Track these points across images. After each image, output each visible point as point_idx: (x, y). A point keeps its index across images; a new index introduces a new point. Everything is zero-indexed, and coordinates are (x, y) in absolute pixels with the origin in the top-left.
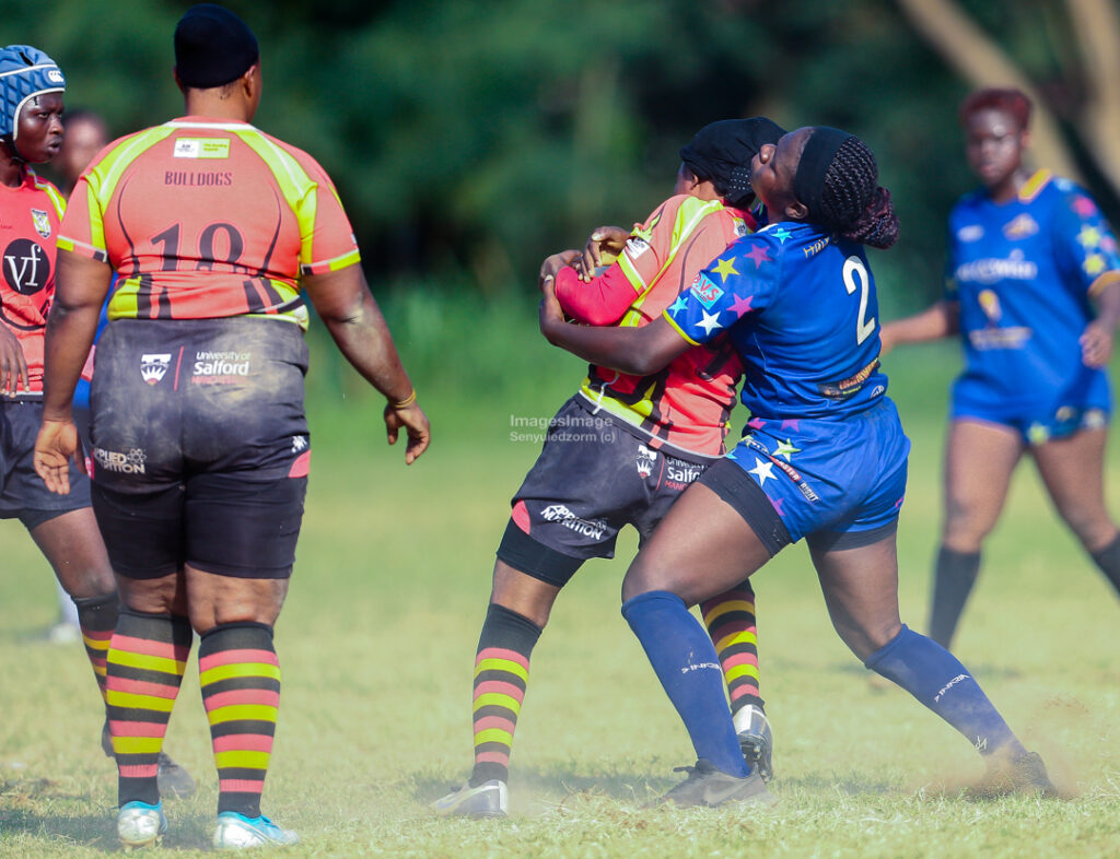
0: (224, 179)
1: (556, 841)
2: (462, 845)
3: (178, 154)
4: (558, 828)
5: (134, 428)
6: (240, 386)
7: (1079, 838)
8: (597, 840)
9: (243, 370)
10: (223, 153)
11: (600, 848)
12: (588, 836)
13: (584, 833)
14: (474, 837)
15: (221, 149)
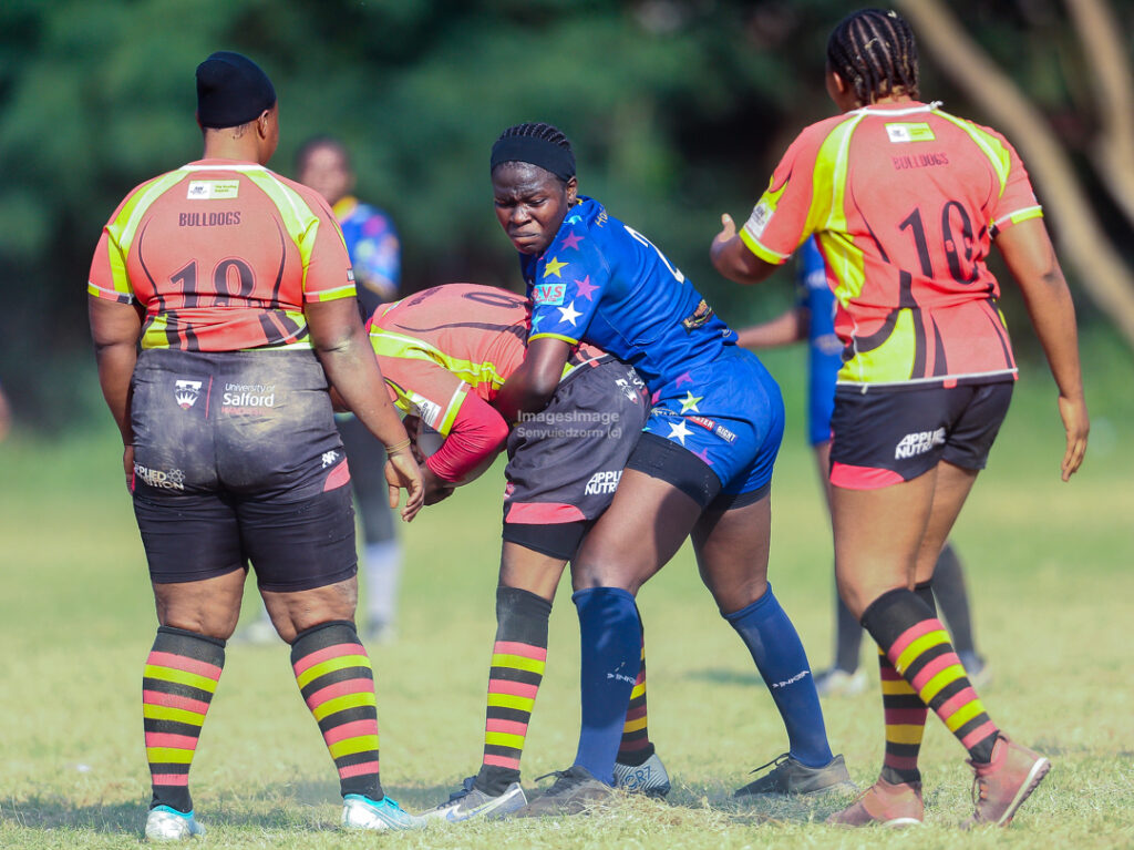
0: (234, 218)
1: (596, 836)
2: (506, 842)
3: (190, 196)
4: (596, 824)
5: (171, 449)
6: (266, 417)
7: (1090, 831)
8: (635, 836)
9: (269, 403)
10: (233, 194)
11: (637, 843)
12: (626, 832)
13: (622, 830)
14: (518, 833)
15: (230, 190)
